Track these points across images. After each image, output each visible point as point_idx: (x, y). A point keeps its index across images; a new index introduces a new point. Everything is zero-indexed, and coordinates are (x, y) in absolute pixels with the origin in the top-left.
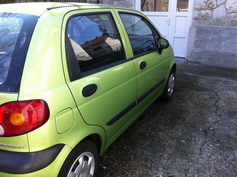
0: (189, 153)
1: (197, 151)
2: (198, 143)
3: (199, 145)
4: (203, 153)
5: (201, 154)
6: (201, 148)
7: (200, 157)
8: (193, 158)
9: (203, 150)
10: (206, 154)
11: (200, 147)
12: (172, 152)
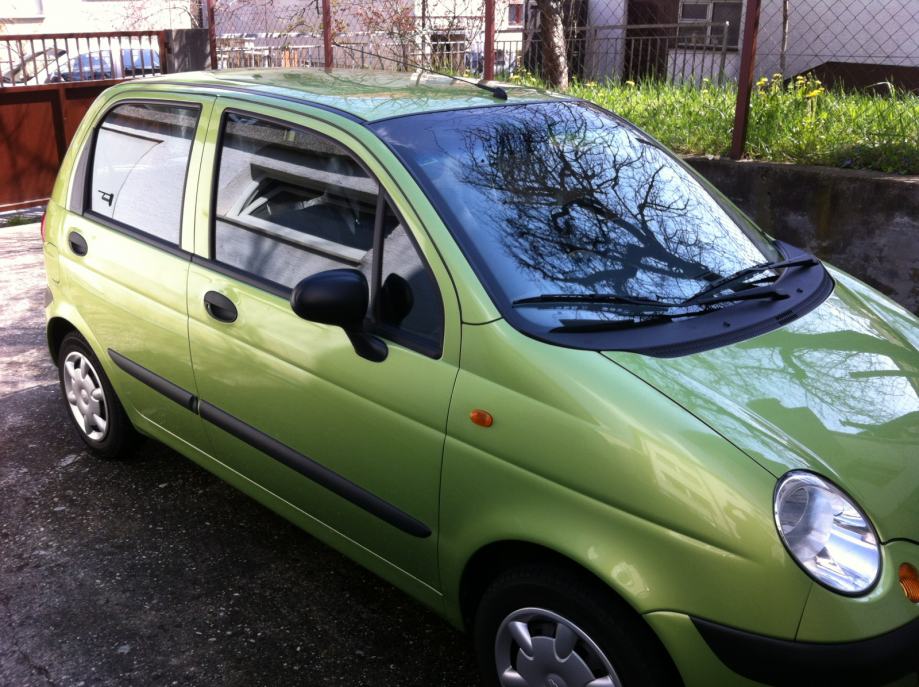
0: (59, 635)
1: (45, 658)
2: (77, 680)
3: (64, 677)
4: (21, 668)
5: (25, 658)
6: (48, 677)
7: (14, 652)
8: (30, 632)
9: (32, 674)
10: (8, 672)
11: (53, 674)
12: (102, 602)
